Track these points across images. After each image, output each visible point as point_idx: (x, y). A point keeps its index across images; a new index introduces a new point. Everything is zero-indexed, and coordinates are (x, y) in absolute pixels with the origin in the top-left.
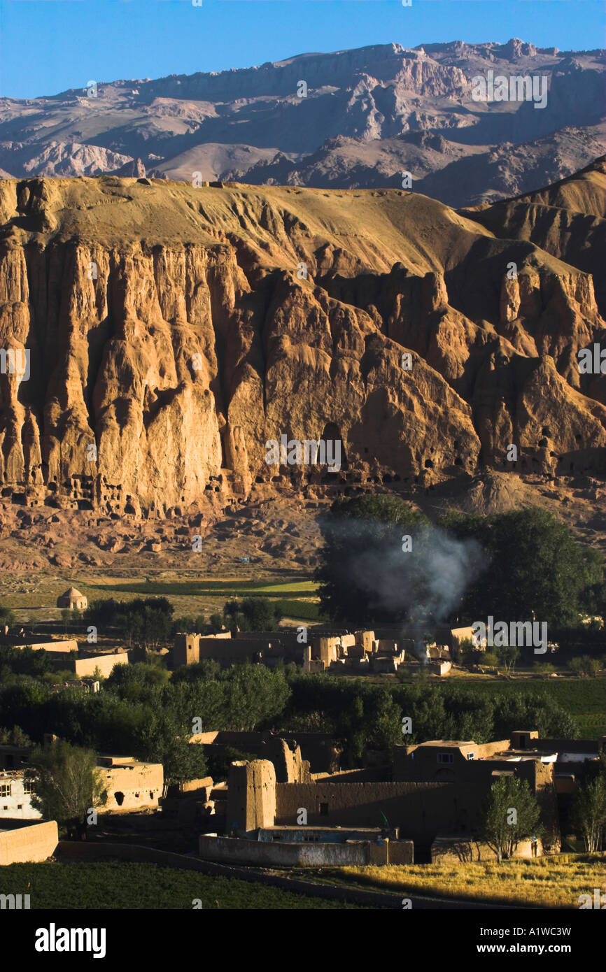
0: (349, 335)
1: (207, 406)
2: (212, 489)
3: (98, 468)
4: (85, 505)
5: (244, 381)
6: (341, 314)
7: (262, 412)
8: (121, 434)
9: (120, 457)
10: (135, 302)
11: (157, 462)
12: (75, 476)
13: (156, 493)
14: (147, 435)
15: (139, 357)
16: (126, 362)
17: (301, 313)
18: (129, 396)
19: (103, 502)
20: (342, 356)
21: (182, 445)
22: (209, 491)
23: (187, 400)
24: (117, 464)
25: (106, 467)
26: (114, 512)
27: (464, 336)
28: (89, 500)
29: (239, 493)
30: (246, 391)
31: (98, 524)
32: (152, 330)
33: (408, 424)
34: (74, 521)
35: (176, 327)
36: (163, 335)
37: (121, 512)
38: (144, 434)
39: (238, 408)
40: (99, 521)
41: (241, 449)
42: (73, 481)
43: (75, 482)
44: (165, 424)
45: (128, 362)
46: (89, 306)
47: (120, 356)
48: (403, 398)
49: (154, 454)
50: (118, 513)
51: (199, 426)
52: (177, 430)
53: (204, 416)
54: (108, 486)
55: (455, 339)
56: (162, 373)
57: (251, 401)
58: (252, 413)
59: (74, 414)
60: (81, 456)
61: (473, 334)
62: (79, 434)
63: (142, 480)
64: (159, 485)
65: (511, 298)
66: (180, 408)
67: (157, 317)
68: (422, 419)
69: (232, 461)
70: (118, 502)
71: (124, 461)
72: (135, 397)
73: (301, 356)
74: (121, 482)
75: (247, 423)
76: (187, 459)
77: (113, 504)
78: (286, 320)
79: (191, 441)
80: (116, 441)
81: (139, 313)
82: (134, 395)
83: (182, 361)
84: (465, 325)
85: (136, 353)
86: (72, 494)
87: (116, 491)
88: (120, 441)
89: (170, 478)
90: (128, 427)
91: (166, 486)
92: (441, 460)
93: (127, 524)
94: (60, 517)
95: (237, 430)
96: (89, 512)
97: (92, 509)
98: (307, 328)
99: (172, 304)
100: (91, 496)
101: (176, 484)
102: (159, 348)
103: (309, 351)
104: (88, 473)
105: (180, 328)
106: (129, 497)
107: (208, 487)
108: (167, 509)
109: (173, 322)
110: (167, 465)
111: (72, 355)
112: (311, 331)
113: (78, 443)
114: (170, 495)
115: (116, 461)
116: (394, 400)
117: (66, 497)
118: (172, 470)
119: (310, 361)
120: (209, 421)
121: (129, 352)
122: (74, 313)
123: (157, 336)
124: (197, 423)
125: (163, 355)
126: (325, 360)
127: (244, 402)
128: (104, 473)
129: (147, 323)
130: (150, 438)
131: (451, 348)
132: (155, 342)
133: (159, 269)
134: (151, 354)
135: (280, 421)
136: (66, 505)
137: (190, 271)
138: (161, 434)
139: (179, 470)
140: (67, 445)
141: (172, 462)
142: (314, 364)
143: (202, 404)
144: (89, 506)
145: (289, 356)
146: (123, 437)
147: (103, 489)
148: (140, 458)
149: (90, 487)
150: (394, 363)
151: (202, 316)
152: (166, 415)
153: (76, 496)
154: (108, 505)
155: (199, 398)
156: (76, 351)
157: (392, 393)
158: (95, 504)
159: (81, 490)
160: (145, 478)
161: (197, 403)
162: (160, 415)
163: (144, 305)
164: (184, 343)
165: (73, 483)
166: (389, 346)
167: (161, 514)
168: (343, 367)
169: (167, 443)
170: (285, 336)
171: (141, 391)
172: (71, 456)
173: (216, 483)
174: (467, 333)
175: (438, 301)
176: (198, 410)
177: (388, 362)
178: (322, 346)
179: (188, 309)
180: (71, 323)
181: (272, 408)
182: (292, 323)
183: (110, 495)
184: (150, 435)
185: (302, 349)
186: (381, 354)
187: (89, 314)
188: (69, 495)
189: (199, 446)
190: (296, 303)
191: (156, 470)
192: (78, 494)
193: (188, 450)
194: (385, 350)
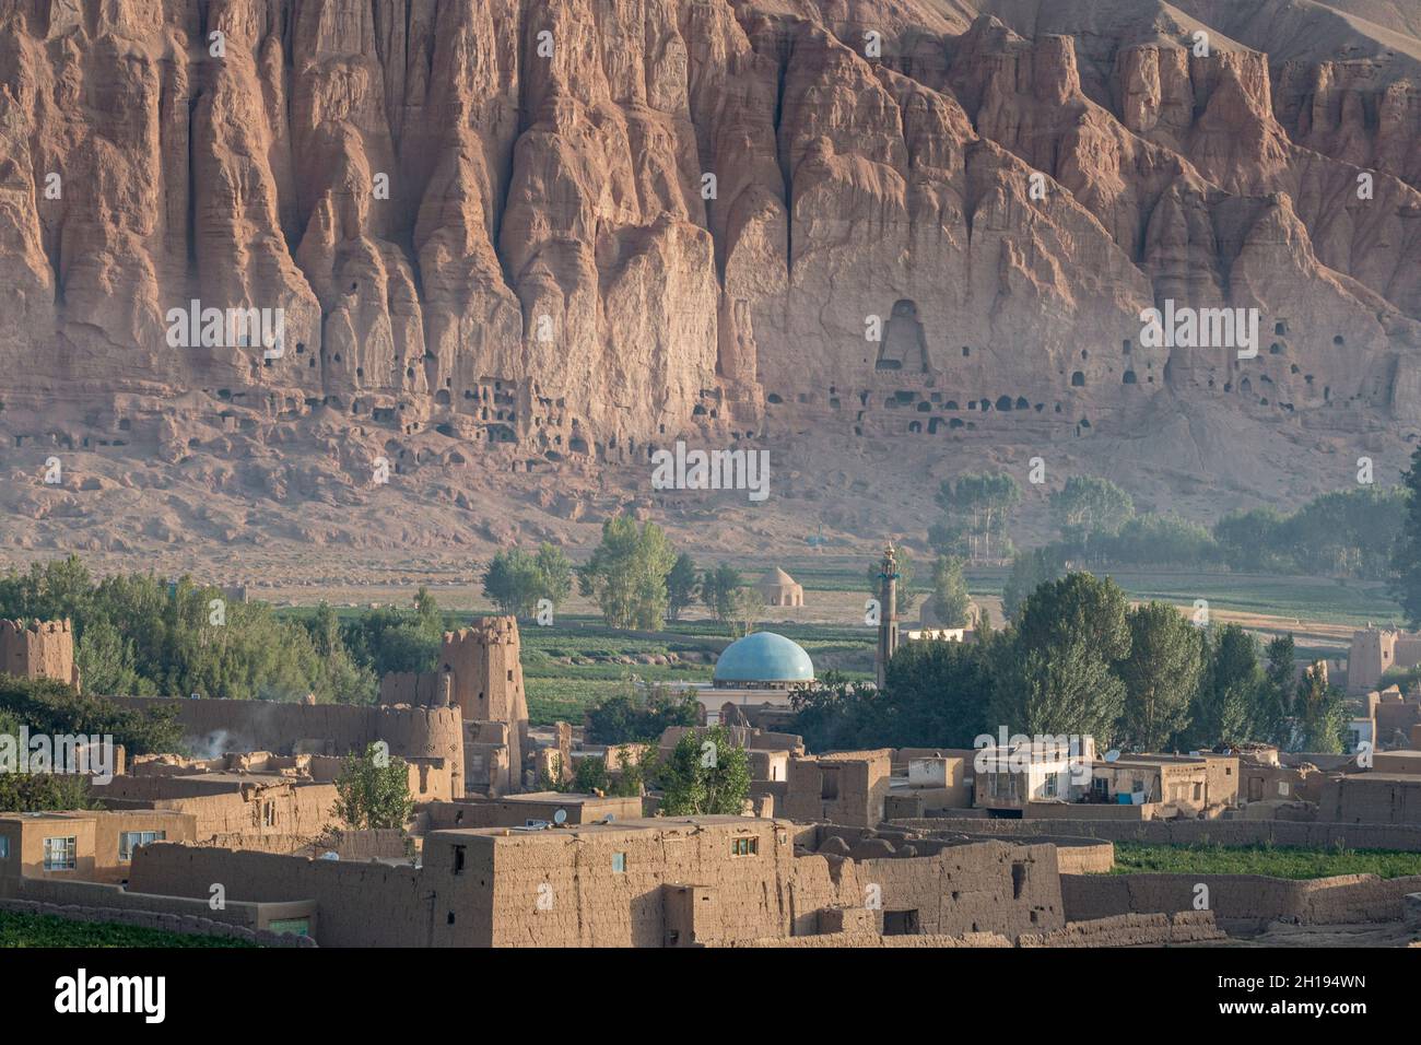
0: (937, 141)
1: (702, 261)
2: (705, 413)
3: (526, 366)
4: (501, 434)
5: (756, 218)
6: (921, 103)
7: (785, 275)
8: (567, 305)
9: (563, 349)
10: (567, 64)
11: (623, 360)
12: (485, 379)
13: (618, 416)
14: (605, 309)
15: (584, 165)
16: (563, 174)
17: (852, 99)
18: (572, 235)
19: (534, 430)
20: (925, 178)
21: (663, 328)
22: (701, 417)
23: (671, 245)
24: (558, 360)
25: (540, 365)
26: (553, 449)
27: (1117, 154)
28: (508, 424)
29: (748, 421)
30: (755, 235)
31: (529, 469)
32: (596, 118)
33: (1044, 307)
34: (488, 461)
35: (634, 114)
36: (617, 127)
37: (564, 449)
38: (601, 306)
39: (743, 266)
40: (530, 463)
41: (747, 342)
42: (481, 389)
43: (485, 390)
44: (636, 290)
45: (568, 174)
46: (488, 67)
47: (553, 160)
48: (1034, 261)
49: (618, 343)
50: (560, 451)
51: (688, 297)
52: (655, 302)
53: (697, 279)
54: (541, 400)
55: (1104, 156)
56: (617, 195)
57: (766, 255)
58: (767, 276)
59: (480, 266)
60: (496, 343)
61: (1130, 151)
62: (493, 301)
63: (597, 391)
64: (625, 402)
65: (1149, 89)
66: (661, 261)
67: (601, 93)
68: (1070, 300)
69: (733, 363)
70: (559, 431)
71: (571, 355)
72: (583, 238)
73: (855, 175)
74: (564, 394)
75: (756, 294)
76: (670, 354)
77: (551, 433)
78: (826, 108)
79: (676, 323)
80: (558, 317)
81: (573, 82)
82: (582, 232)
83: (646, 175)
84: (1116, 133)
85: (578, 158)
86: (480, 412)
87: (557, 411)
88: (565, 317)
89: (642, 389)
90: (579, 293)
91: (635, 405)
92: (1100, 374)
93: (578, 471)
94: (462, 451)
95: (741, 306)
96: (512, 446)
97: (514, 440)
98: (862, 125)
99: (624, 71)
100: (512, 417)
101: (651, 400)
102: (609, 150)
103: (867, 169)
104: (508, 375)
105: (642, 116)
106: (575, 422)
107: (698, 410)
108: (636, 445)
109: (627, 103)
110: (637, 366)
111: (463, 156)
112: (870, 132)
113: (491, 320)
114: (641, 422)
115: (558, 354)
116: (1020, 263)
117: (469, 418)
118: (644, 375)
119: (871, 188)
120: (705, 287)
121: (567, 155)
122: (461, 79)
123: (607, 127)
124: (686, 290)
125: (616, 163)
126: (896, 185)
127: (754, 255)
128: (537, 376)
129: (586, 103)
130: (611, 314)
131: (1100, 172)
132: (604, 139)
133: (603, 6)
134: (599, 161)
135: (815, 292)
136: (469, 432)
137: (652, 12)
138: (629, 310)
139: (656, 376)
140: (472, 322)
141: (646, 361)
142: (878, 192)
143: (693, 256)
144: (509, 436)
145: (836, 175)
146: (570, 312)
147: (535, 405)
148: (597, 348)
149: (510, 400)
150: (1018, 194)
151: (674, 95)
152: (639, 272)
153: (485, 416)
154: (543, 437)
155: (687, 245)
156: (470, 149)
157: (1016, 250)
158: (520, 433)
159: (494, 408)
160: (602, 388)
161: (686, 252)
162: (629, 273)
163: (582, 70)
164: (651, 145)
165: (481, 394)
166: (1007, 165)
167: (624, 457)
168: (929, 199)
169: (639, 325)
170: (826, 139)
171: (590, 226)
172: (478, 343)
173: (711, 403)
174: (1120, 148)
175: (1068, 88)
176: (685, 268)
177: (1009, 194)
178: (888, 157)
179: (649, 80)
180: (457, 98)
181: (801, 266)
182: (836, 116)
183: (545, 417)
184: (611, 309)
185: (856, 163)
186: (998, 181)
187: (488, 83)
188: (474, 415)
189: (687, 333)
190: (842, 79)
191: (620, 374)
192: (489, 413)
193: (672, 339)
194: (1001, 172)
